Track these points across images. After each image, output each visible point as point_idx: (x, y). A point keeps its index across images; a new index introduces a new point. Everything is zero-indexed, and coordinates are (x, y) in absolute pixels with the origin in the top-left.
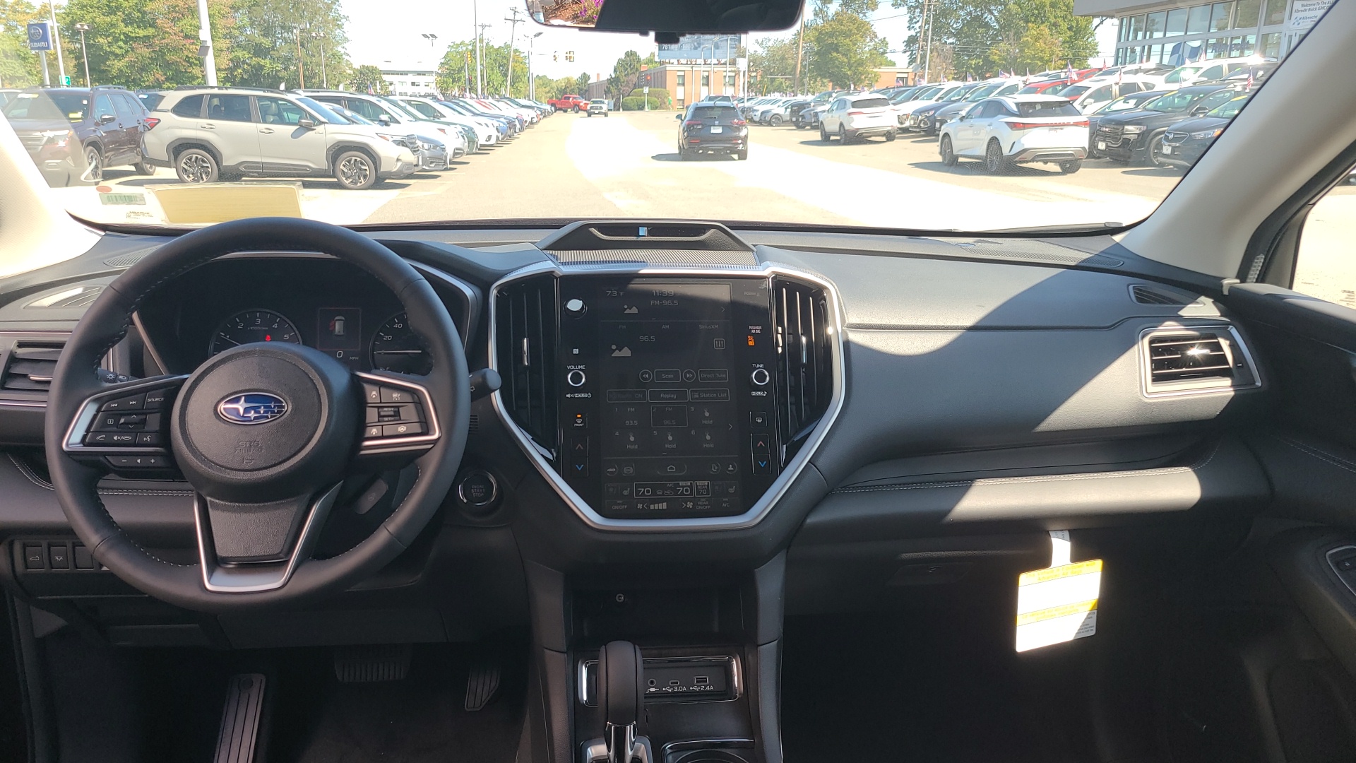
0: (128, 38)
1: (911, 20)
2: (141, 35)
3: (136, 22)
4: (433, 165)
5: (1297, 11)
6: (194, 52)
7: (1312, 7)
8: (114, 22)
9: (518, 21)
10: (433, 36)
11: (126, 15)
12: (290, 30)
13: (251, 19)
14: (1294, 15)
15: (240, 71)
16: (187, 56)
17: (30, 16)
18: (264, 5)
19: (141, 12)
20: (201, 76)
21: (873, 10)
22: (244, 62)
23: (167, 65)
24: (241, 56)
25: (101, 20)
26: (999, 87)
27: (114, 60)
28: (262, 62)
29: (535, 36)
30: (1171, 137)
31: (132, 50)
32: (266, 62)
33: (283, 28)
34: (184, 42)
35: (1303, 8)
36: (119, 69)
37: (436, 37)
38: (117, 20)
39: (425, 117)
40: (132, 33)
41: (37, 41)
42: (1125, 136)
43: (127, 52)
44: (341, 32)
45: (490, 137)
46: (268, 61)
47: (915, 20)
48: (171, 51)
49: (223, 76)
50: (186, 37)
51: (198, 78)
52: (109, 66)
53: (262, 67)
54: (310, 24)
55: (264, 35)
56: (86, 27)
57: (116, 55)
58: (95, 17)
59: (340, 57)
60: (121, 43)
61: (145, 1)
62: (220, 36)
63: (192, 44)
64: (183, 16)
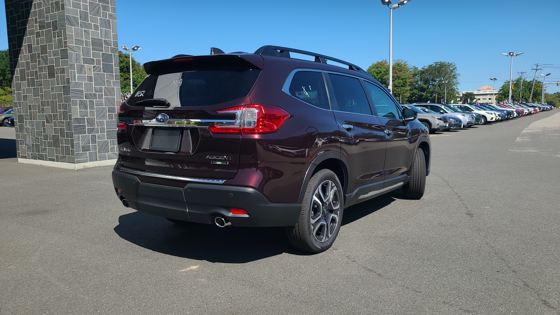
4: (455, 127)
6: (397, 92)
9: (538, 69)
10: (495, 79)
12: (435, 81)
13: (421, 78)
15: (414, 97)
16: (395, 93)
18: (426, 73)
19: (382, 80)
22: (416, 94)
24: (415, 92)
29: (546, 75)
32: (424, 94)
33: (432, 80)
34: (395, 88)
37: (496, 79)
39: (461, 111)
44: (456, 80)
45: (492, 118)
46: (425, 93)
49: (407, 99)
50: (396, 86)
53: (422, 96)
54: (443, 78)
55: (425, 84)
59: (454, 90)
61: (384, 75)
62: (408, 85)
63: (397, 89)
64: (395, 79)
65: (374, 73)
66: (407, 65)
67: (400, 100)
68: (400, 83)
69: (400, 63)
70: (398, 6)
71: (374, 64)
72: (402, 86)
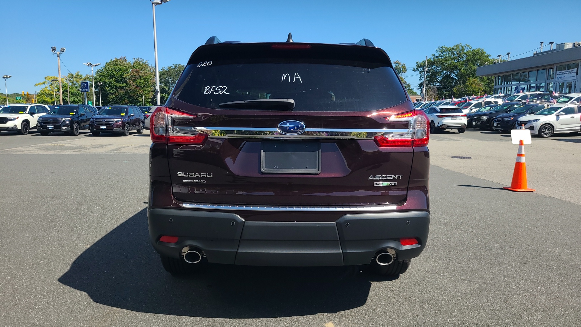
0: (116, 87)
1: (421, 77)
2: (121, 86)
3: (120, 81)
5: (558, 75)
6: (140, 92)
7: (563, 73)
8: (112, 81)
11: (116, 79)
14: (557, 76)
16: (137, 94)
17: (81, 79)
18: (166, 74)
19: (122, 78)
20: (142, 101)
21: (404, 73)
23: (130, 97)
25: (108, 81)
26: (442, 103)
27: (110, 95)
28: (164, 96)
30: (496, 120)
31: (117, 92)
34: (137, 88)
35: (560, 73)
36: (112, 99)
38: (113, 81)
40: (118, 85)
41: (84, 89)
42: (482, 120)
43: (115, 92)
47: (422, 77)
48: (132, 92)
49: (150, 101)
50: (138, 86)
51: (141, 101)
52: (108, 98)
56: (101, 83)
57: (112, 93)
58: (105, 80)
60: (113, 89)
61: (124, 74)
62: (150, 86)
63: (139, 89)
64: (137, 79)
65: (113, 70)
66: (148, 65)
67: (143, 101)
68: (142, 83)
69: (141, 62)
70: (160, 2)
71: (112, 60)
72: (144, 86)
